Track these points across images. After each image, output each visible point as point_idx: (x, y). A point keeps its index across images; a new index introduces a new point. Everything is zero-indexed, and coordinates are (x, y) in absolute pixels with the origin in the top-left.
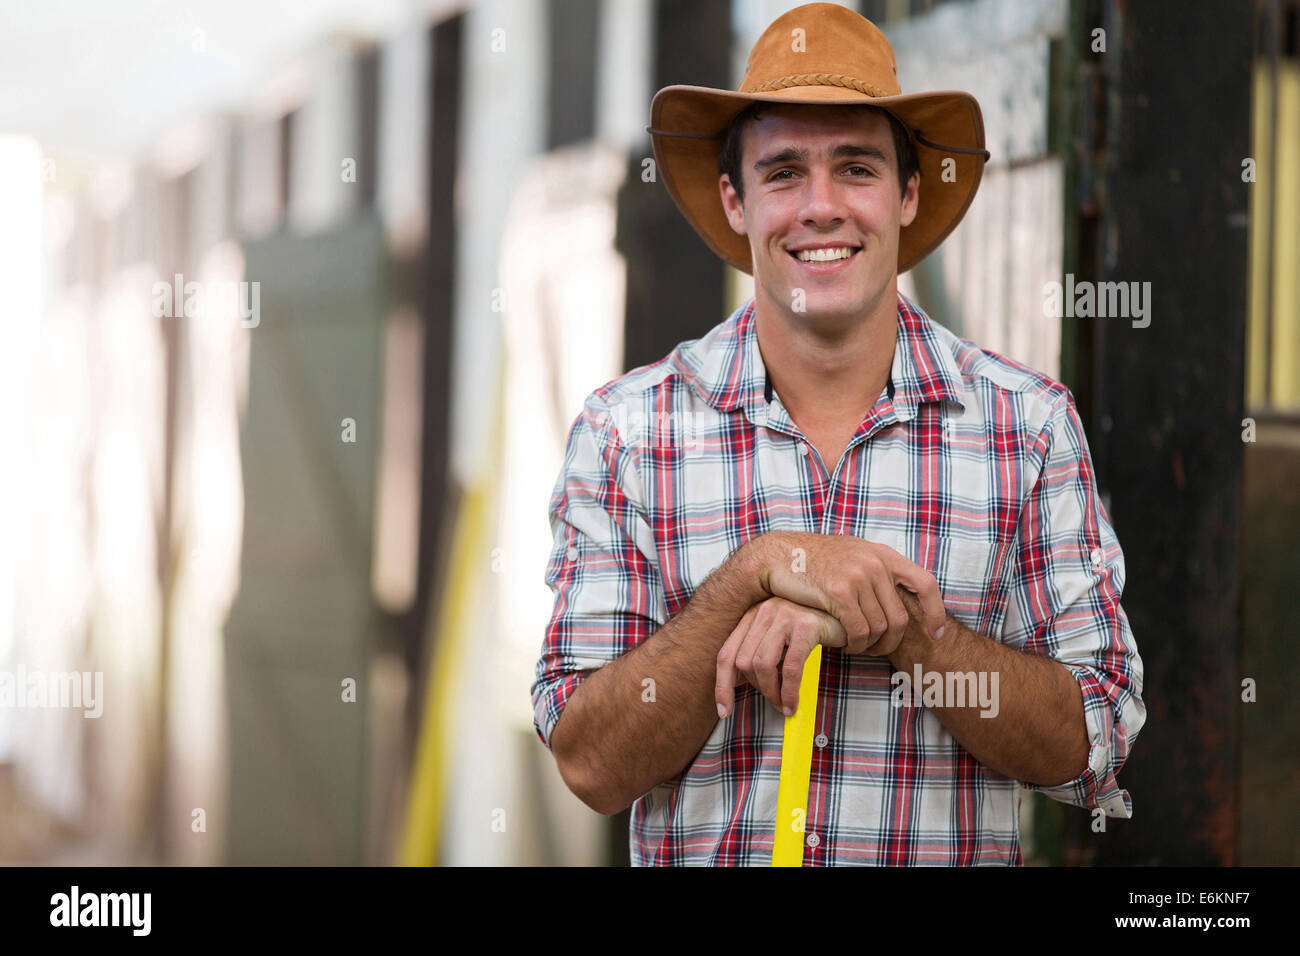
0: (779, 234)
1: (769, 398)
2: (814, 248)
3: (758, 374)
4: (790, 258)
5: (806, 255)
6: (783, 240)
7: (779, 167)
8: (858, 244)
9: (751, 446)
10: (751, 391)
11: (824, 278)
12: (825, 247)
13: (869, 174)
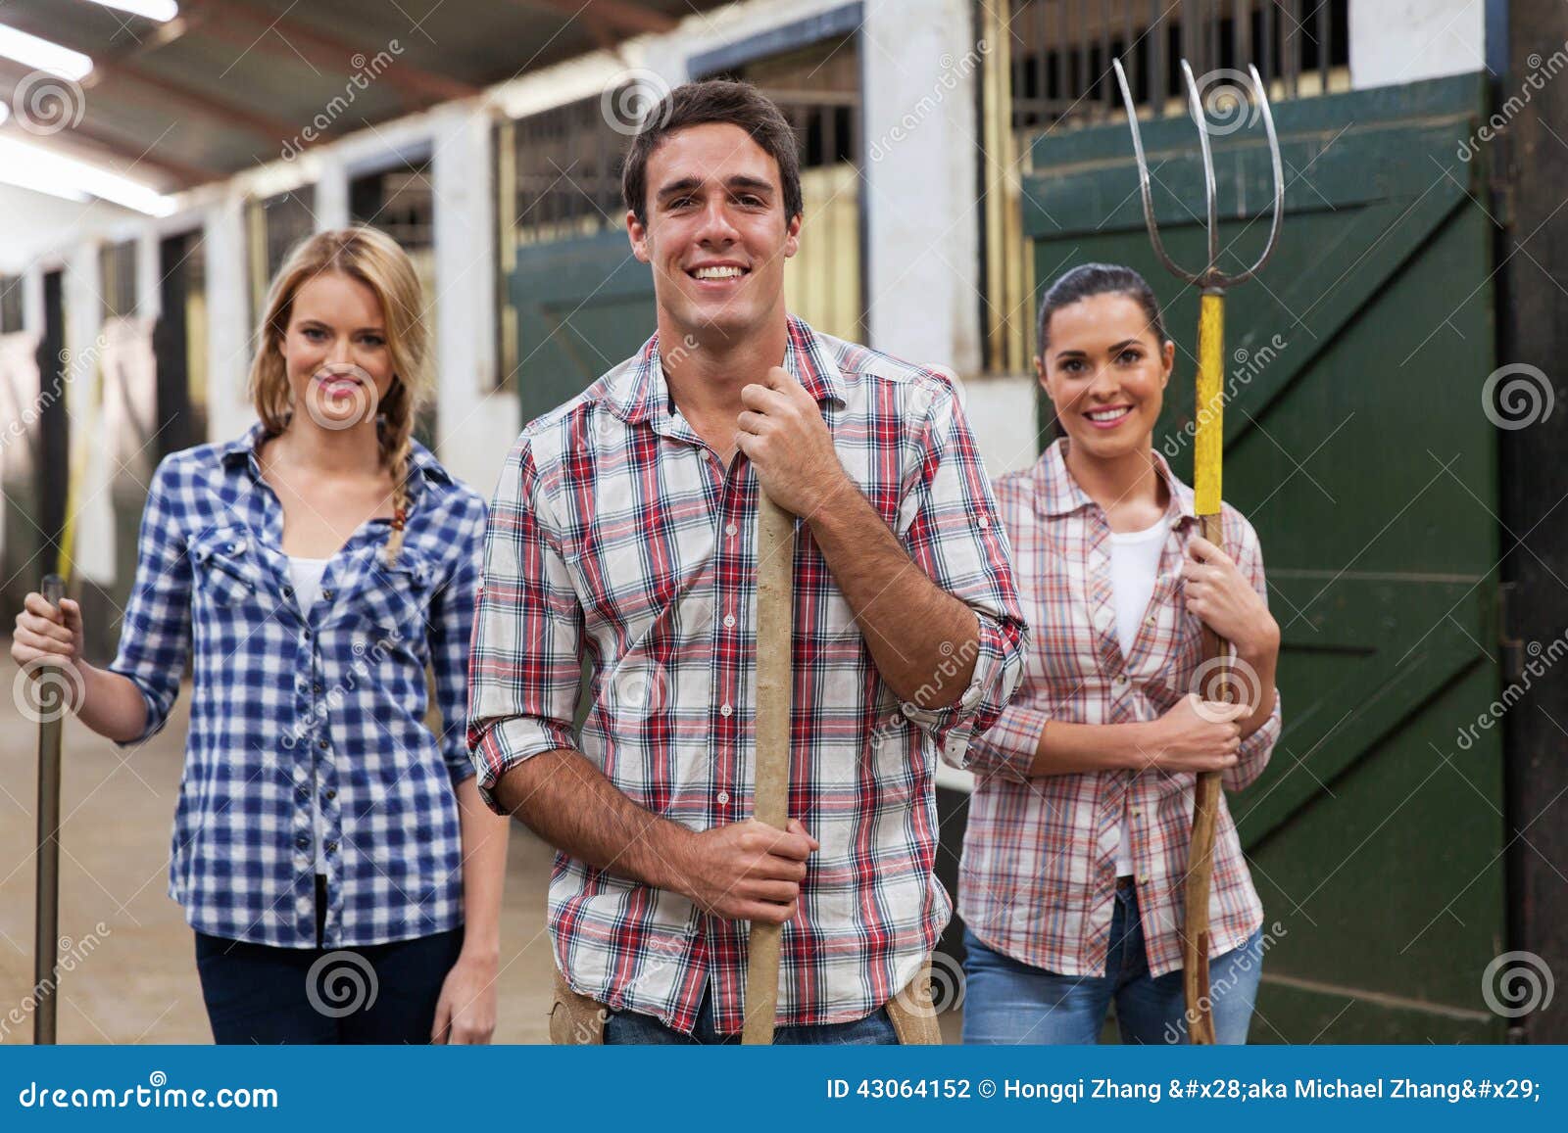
0: (678, 255)
1: (672, 411)
2: (708, 266)
3: (662, 390)
4: (688, 277)
5: (702, 273)
6: (681, 261)
7: (678, 196)
8: (748, 265)
9: (654, 456)
10: (656, 406)
11: (718, 294)
12: (718, 265)
13: (758, 204)
